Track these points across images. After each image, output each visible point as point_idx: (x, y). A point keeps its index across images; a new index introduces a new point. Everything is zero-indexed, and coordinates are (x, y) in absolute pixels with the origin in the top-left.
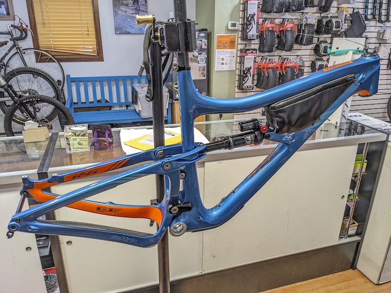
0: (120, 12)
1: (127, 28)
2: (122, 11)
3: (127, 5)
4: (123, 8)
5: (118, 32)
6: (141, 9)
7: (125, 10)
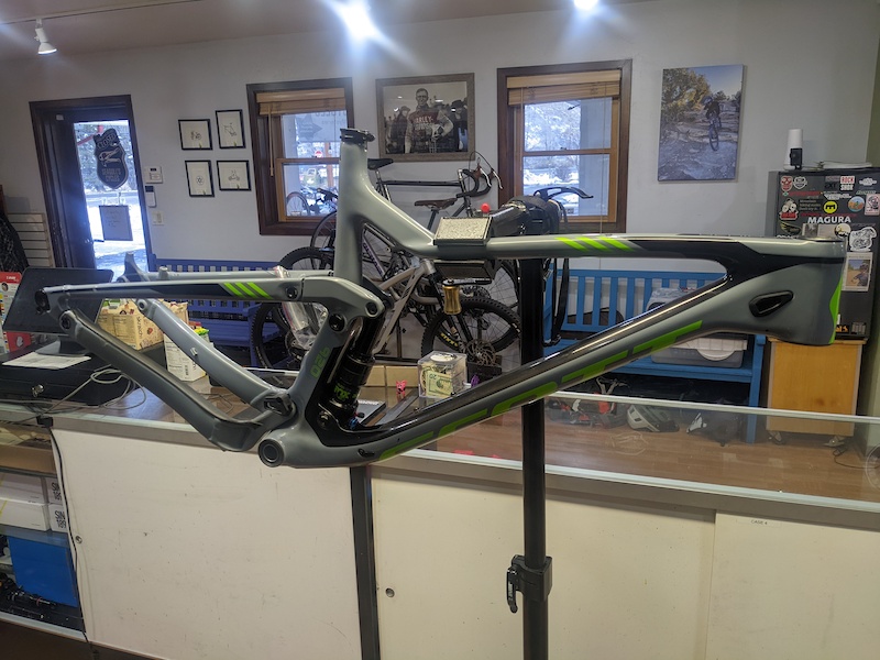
0: (674, 135)
1: (685, 167)
2: (679, 133)
3: (692, 120)
4: (682, 127)
5: (664, 178)
6: (724, 125)
7: (685, 129)
